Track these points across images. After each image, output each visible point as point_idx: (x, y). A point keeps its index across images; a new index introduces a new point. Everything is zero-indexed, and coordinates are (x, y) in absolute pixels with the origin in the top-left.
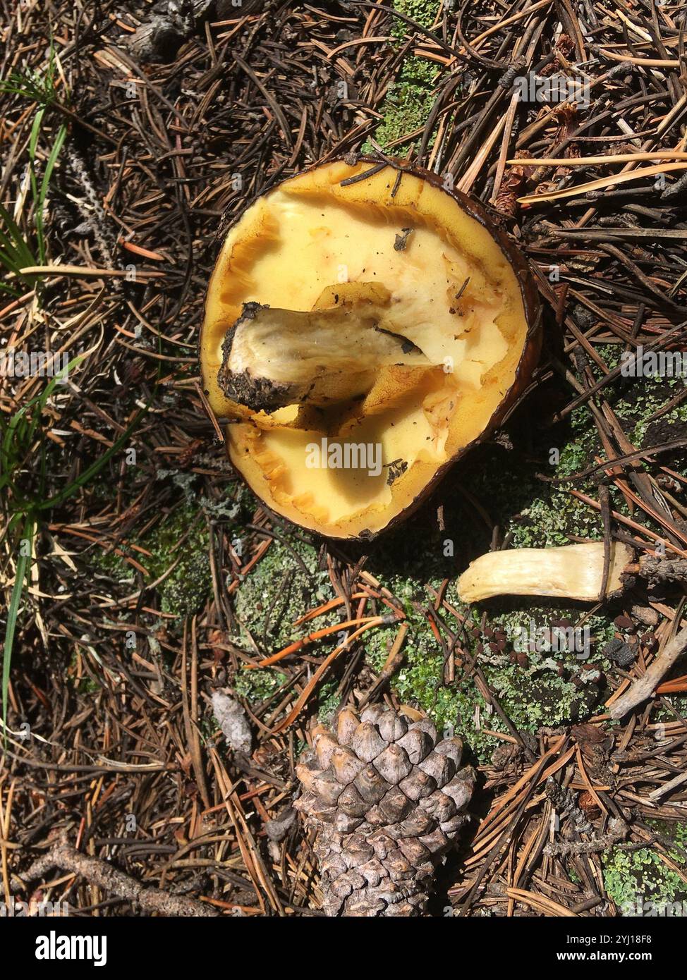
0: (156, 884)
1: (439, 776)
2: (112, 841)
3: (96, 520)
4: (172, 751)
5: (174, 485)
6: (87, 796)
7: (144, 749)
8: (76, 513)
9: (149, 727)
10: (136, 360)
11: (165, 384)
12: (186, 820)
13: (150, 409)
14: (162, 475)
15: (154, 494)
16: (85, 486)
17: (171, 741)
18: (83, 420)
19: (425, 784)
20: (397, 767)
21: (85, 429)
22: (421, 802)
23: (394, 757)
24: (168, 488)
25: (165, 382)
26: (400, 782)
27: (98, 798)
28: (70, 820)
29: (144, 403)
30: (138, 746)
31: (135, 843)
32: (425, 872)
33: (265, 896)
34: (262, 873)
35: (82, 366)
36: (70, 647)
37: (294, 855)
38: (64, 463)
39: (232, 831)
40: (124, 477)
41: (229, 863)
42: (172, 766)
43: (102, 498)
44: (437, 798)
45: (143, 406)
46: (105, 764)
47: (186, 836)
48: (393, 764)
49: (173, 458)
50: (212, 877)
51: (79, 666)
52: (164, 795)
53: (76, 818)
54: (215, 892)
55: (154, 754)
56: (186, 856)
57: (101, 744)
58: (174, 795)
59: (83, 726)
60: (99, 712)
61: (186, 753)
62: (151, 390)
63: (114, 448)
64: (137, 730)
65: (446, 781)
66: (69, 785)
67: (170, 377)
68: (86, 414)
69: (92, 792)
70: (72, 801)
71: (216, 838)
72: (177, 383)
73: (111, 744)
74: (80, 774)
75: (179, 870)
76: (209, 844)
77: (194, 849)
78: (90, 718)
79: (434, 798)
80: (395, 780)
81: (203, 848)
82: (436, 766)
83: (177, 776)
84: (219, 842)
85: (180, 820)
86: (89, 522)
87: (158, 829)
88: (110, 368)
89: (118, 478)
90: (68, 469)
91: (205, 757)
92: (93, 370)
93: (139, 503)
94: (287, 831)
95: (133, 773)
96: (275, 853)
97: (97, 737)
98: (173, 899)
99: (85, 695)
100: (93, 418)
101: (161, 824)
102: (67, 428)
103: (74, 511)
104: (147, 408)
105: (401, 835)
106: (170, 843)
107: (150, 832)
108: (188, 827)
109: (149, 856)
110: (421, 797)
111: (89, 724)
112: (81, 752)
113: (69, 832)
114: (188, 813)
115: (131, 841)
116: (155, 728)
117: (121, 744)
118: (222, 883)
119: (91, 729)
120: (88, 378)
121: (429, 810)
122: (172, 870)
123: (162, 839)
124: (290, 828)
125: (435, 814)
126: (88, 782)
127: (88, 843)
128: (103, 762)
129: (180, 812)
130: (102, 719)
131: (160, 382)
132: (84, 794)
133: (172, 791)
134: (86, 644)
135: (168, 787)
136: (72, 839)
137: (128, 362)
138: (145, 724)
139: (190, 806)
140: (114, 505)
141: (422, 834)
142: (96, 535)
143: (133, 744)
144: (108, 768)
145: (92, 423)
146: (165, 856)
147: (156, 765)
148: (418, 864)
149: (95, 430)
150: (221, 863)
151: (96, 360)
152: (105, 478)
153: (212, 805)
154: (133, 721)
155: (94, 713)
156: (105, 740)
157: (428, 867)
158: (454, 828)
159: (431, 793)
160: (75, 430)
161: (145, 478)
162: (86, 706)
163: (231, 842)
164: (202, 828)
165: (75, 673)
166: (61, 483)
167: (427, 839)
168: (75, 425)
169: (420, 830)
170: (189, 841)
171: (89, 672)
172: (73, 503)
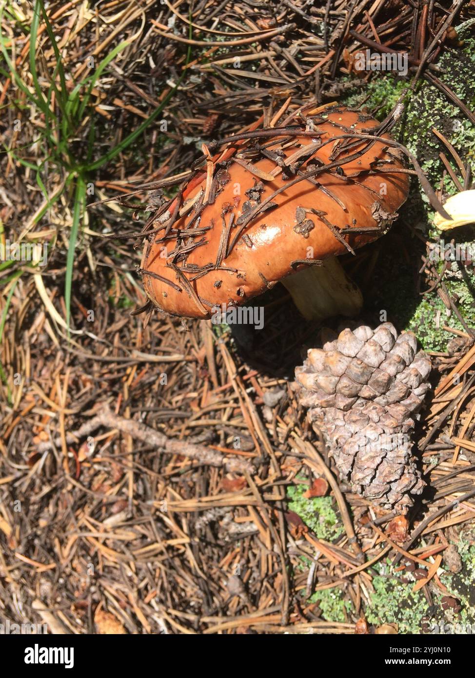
0: (176, 437)
1: (407, 357)
2: (143, 409)
3: (133, 179)
4: (188, 348)
5: (196, 149)
6: (125, 378)
7: (168, 346)
8: (116, 174)
9: (173, 331)
10: (168, 47)
11: (193, 68)
12: (199, 395)
13: (180, 88)
14: (188, 140)
15: (181, 157)
16: (124, 152)
17: (188, 341)
18: (124, 98)
19: (399, 362)
20: (376, 354)
21: (126, 105)
22: (398, 376)
23: (373, 348)
24: (191, 152)
25: (193, 66)
26: (380, 365)
27: (132, 381)
28: (111, 396)
29: (174, 82)
30: (163, 344)
31: (160, 410)
32: (409, 426)
33: (260, 444)
34: (260, 428)
35: (123, 55)
36: (110, 275)
37: (282, 417)
38: (107, 135)
39: (236, 400)
40: (155, 145)
41: (234, 422)
42: (189, 358)
43: (137, 162)
44: (409, 371)
45: (173, 85)
46: (138, 357)
47: (199, 405)
48: (373, 353)
49: (195, 129)
50: (219, 432)
51: (118, 289)
52: (182, 379)
53: (115, 394)
54: (222, 442)
55: (175, 350)
56: (199, 418)
57: (134, 344)
58: (189, 379)
59: (121, 331)
60: (133, 322)
61: (200, 349)
62: (179, 73)
63: (150, 119)
64: (163, 333)
65: (412, 359)
66: (111, 372)
67: (195, 61)
68: (126, 93)
69: (128, 376)
70: (113, 383)
71: (223, 406)
72: (203, 66)
73: (142, 342)
74: (119, 363)
75: (193, 428)
76: (216, 411)
77: (205, 414)
78: (126, 326)
79: (406, 372)
80: (377, 365)
81: (212, 414)
82: (403, 350)
83: (193, 365)
84: (225, 409)
85: (194, 395)
86: (127, 180)
87: (177, 402)
88: (146, 55)
89: (150, 145)
90: (110, 139)
91: (216, 351)
92: (132, 57)
93: (167, 165)
94: (279, 401)
95: (159, 363)
96: (269, 415)
97: (131, 339)
98: (191, 446)
99: (121, 310)
100: (131, 97)
101: (180, 398)
102: (111, 104)
103: (114, 172)
104: (177, 87)
105: (388, 402)
106: (186, 410)
107: (170, 403)
108: (200, 400)
109: (170, 419)
110: (397, 373)
111: (125, 329)
112: (119, 349)
113: (111, 403)
114: (200, 390)
115: (156, 408)
116: (177, 332)
117: (151, 343)
118: (227, 435)
119: (127, 334)
120: (128, 63)
121: (404, 381)
122: (188, 428)
123: (180, 408)
124: (281, 398)
125: (409, 383)
126: (125, 369)
127: (125, 410)
128: (137, 355)
129: (195, 390)
130: (135, 326)
131: (188, 66)
132: (122, 377)
133: (187, 377)
134: (124, 271)
135: (184, 373)
136: (112, 408)
137: (161, 51)
138: (170, 329)
139: (202, 386)
140: (147, 168)
141: (402, 398)
142: (133, 189)
143: (159, 342)
144: (142, 360)
145: (131, 101)
146: (183, 419)
147: (175, 357)
148: (403, 421)
149: (134, 106)
150: (227, 423)
151: (134, 50)
152: (141, 146)
153: (220, 384)
154: (159, 327)
155: (129, 322)
156: (138, 341)
157: (410, 422)
158: (424, 391)
159: (404, 369)
160: (117, 106)
161: (172, 146)
162: (122, 318)
163: (234, 409)
164: (212, 400)
165: (115, 293)
166: (105, 150)
167: (407, 401)
168: (117, 102)
169: (402, 395)
170: (201, 409)
171: (126, 292)
172: (114, 166)
